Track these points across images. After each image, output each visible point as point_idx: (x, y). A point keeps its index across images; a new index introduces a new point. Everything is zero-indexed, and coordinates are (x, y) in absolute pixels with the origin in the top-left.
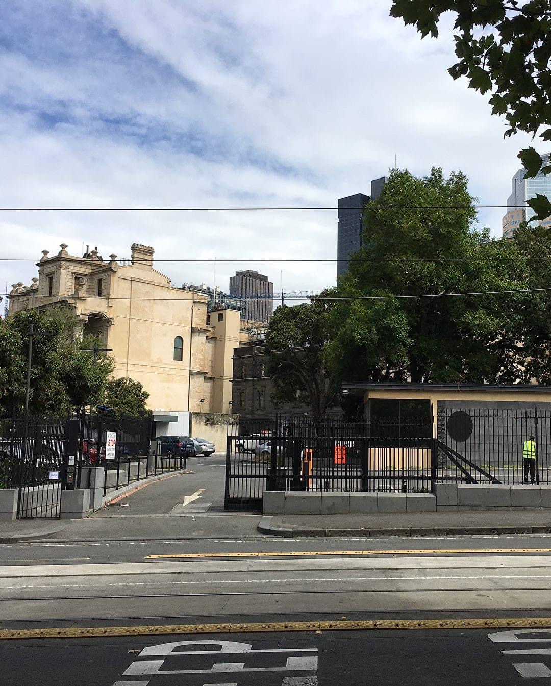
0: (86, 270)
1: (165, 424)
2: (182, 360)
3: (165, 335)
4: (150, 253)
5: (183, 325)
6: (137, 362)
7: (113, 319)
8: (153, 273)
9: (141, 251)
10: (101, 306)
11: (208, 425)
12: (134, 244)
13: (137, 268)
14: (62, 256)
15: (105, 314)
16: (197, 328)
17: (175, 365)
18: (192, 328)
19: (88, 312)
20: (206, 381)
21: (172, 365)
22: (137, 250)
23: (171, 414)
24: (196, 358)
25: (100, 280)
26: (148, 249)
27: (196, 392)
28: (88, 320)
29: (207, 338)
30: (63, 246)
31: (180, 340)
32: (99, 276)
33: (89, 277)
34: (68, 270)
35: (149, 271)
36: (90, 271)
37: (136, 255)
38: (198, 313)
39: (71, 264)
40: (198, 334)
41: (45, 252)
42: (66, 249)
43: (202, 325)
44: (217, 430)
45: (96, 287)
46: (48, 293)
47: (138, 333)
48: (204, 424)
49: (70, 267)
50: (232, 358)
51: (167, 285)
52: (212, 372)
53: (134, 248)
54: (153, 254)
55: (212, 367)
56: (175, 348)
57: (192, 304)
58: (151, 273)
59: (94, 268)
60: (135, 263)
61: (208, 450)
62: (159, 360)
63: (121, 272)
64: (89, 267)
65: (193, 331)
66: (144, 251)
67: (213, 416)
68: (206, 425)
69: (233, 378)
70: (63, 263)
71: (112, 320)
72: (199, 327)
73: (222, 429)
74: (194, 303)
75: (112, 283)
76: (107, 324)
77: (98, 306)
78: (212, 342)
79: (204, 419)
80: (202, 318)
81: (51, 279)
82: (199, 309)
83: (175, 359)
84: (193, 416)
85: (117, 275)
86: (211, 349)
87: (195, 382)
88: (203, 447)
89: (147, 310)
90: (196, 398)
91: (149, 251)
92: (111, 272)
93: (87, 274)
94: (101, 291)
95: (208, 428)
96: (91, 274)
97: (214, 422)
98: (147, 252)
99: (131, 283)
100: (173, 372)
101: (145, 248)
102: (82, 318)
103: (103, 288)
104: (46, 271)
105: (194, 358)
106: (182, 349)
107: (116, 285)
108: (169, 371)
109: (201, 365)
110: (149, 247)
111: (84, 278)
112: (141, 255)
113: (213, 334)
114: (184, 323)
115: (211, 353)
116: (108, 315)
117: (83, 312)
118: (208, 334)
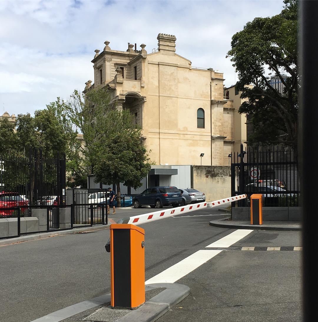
0: (125, 61)
1: (167, 177)
2: (204, 128)
3: (189, 108)
4: (173, 40)
5: (203, 99)
6: (166, 131)
7: (146, 97)
8: (176, 57)
9: (165, 39)
10: (136, 87)
11: (209, 177)
12: (159, 34)
13: (163, 54)
14: (106, 51)
15: (139, 93)
16: (215, 101)
17: (198, 132)
18: (211, 101)
19: (125, 93)
20: (225, 144)
21: (196, 132)
22: (161, 39)
23: (173, 168)
24: (216, 126)
25: (135, 68)
26: (171, 37)
27: (218, 153)
28: (125, 99)
29: (225, 109)
30: (107, 43)
31: (202, 112)
32: (134, 65)
33: (128, 66)
34: (111, 62)
35: (173, 56)
36: (129, 61)
37: (161, 43)
38: (216, 88)
39: (113, 56)
40: (216, 105)
41: (97, 51)
42: (109, 45)
43: (220, 98)
44: (218, 181)
45: (133, 73)
46: (100, 82)
47: (166, 108)
48: (205, 176)
49: (113, 59)
50: (245, 123)
51: (188, 66)
52: (232, 137)
53: (160, 38)
54: (175, 41)
55: (232, 133)
56: (197, 118)
57: (210, 81)
58: (174, 57)
59: (131, 58)
60: (160, 50)
61: (197, 200)
62: (186, 129)
63: (149, 59)
64: (127, 58)
65: (212, 103)
66: (168, 40)
67: (213, 169)
68: (207, 177)
69: (247, 140)
70: (107, 56)
71: (144, 98)
72: (217, 100)
73: (222, 180)
74: (212, 79)
75: (143, 68)
76: (141, 102)
77: (133, 87)
78: (231, 113)
79: (204, 172)
80: (220, 92)
81: (101, 71)
82: (216, 85)
83: (198, 127)
84: (194, 169)
85: (146, 61)
86: (230, 119)
87: (216, 145)
88: (193, 197)
89: (173, 88)
90: (217, 158)
91: (172, 39)
92: (141, 59)
93: (127, 64)
94: (136, 76)
95: (209, 179)
96: (129, 64)
97: (214, 174)
98: (170, 40)
99: (159, 66)
100: (198, 138)
101: (169, 37)
102: (120, 97)
103: (138, 73)
104: (98, 65)
105: (214, 125)
106: (204, 119)
107: (146, 70)
108: (194, 137)
109: (220, 131)
110: (172, 36)
111: (124, 67)
112: (166, 42)
113: (232, 106)
114: (204, 97)
115: (230, 122)
116: (142, 94)
117: (122, 93)
118: (226, 106)
